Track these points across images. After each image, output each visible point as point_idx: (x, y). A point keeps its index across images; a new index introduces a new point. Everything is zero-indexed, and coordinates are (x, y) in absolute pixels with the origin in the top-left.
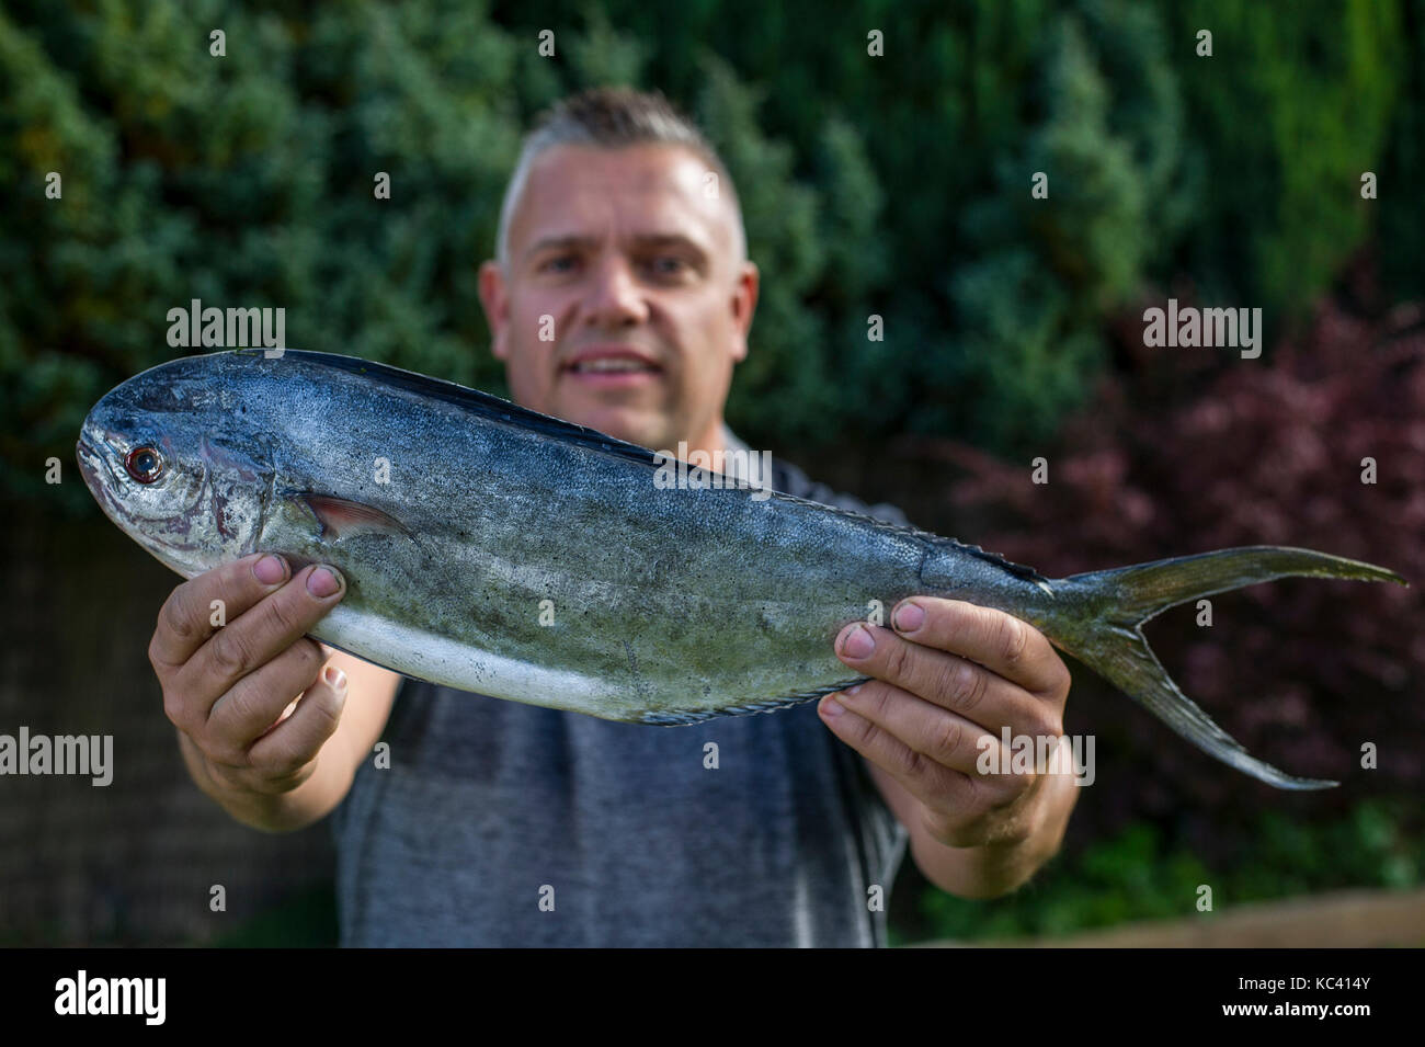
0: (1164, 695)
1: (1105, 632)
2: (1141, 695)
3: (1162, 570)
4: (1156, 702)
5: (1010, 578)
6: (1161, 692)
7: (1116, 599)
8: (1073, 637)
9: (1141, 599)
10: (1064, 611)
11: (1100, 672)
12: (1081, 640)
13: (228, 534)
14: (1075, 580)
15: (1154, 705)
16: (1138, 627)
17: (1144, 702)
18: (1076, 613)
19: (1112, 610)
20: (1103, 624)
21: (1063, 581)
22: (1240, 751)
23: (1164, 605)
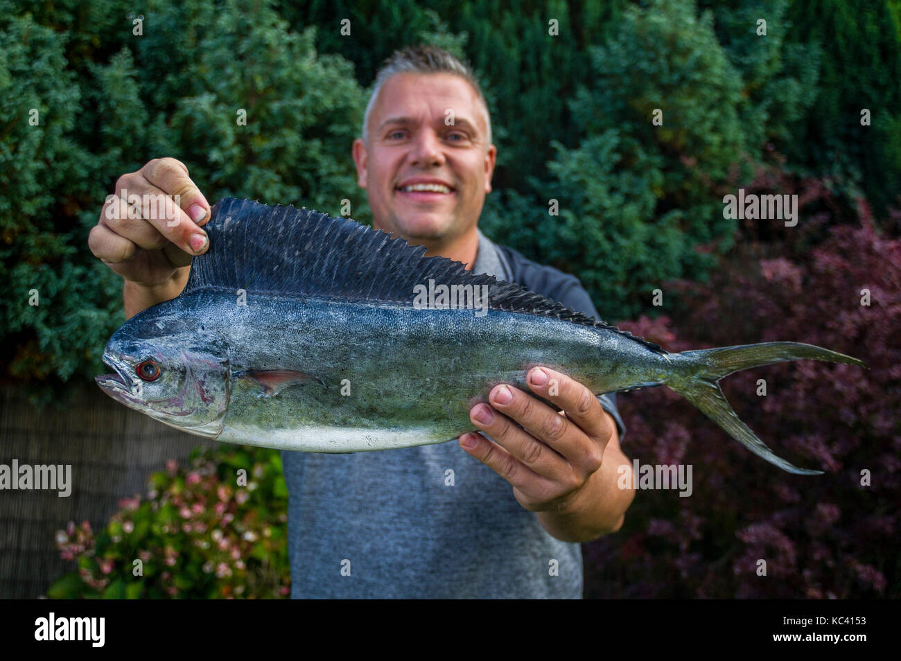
0: (729, 418)
1: (699, 383)
2: (716, 418)
3: (732, 351)
4: (724, 422)
5: (648, 351)
6: (728, 417)
7: (706, 366)
8: (680, 386)
9: (720, 366)
10: (677, 371)
11: (694, 405)
12: (685, 387)
13: (209, 401)
14: (684, 354)
15: (723, 424)
16: (717, 381)
17: (718, 422)
18: (683, 373)
19: (703, 372)
20: (698, 379)
21: (678, 355)
22: (768, 451)
23: (732, 370)
